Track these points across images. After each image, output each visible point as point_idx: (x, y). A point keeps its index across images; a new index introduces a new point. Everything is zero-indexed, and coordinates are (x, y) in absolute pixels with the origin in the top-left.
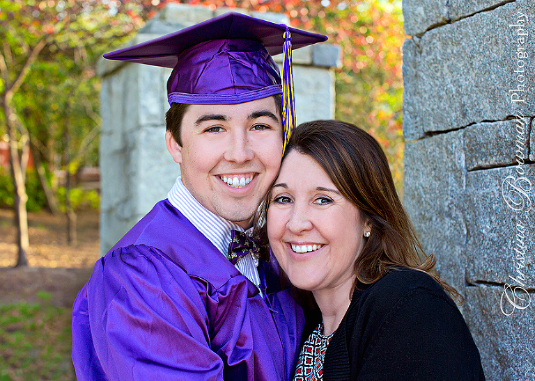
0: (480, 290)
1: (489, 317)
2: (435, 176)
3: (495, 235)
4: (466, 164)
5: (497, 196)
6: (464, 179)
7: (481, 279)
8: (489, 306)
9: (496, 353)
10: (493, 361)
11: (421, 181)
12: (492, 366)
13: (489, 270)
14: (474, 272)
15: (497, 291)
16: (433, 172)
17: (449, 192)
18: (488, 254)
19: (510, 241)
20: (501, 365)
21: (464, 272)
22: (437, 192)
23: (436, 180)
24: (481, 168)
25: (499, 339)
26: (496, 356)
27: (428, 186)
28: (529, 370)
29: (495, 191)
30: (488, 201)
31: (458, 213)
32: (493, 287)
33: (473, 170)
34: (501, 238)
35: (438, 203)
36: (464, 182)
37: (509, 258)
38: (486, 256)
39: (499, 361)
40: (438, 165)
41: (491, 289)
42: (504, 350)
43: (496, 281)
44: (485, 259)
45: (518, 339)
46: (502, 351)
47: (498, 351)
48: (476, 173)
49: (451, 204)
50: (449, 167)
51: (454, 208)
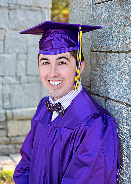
0: (97, 55)
1: (100, 65)
2: (81, 10)
3: (103, 30)
4: (92, 2)
5: (104, 14)
6: (92, 8)
7: (98, 50)
8: (100, 61)
9: (103, 80)
10: (102, 83)
11: (76, 13)
12: (101, 85)
13: (101, 46)
14: (94, 46)
15: (103, 54)
16: (80, 9)
17: (86, 14)
18: (100, 40)
19: (108, 32)
20: (104, 84)
21: (90, 46)
22: (82, 16)
23: (81, 12)
24: (98, 3)
25: (104, 74)
26: (103, 81)
27: (78, 14)
28: (115, 86)
29: (103, 12)
30: (101, 17)
31: (89, 23)
32: (102, 53)
33: (95, 4)
34: (105, 31)
35: (82, 21)
36: (92, 10)
37: (108, 39)
38: (99, 40)
39: (104, 83)
40: (82, 5)
41: (101, 54)
42: (106, 78)
43: (103, 50)
44: (99, 42)
45: (111, 73)
46: (105, 79)
47: (103, 79)
48: (96, 6)
49: (86, 19)
50: (86, 4)
51: (88, 21)
